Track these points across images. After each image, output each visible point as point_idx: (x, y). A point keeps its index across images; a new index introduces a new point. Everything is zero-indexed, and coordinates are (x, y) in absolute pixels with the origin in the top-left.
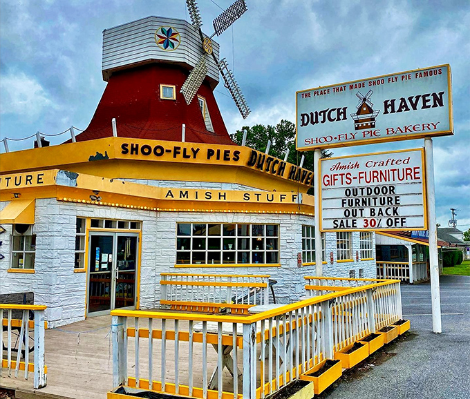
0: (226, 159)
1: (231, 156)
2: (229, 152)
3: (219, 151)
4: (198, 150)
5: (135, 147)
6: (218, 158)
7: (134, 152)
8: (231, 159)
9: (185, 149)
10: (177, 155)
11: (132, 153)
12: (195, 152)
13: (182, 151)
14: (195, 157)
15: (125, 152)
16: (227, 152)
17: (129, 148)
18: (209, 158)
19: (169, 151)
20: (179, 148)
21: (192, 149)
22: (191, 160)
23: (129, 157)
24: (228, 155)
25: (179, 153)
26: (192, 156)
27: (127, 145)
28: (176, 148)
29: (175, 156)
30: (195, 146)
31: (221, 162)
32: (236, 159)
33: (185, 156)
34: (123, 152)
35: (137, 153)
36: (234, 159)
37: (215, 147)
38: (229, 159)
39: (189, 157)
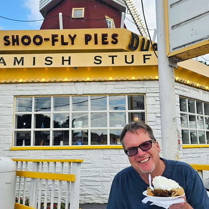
0: (105, 43)
1: (109, 39)
2: (106, 35)
3: (96, 35)
4: (75, 36)
5: (15, 38)
6: (96, 43)
7: (16, 43)
8: (110, 42)
9: (62, 37)
10: (56, 43)
11: (13, 44)
12: (73, 39)
13: (59, 38)
14: (73, 44)
15: (7, 44)
16: (104, 36)
17: (10, 39)
18: (86, 43)
19: (47, 40)
20: (57, 36)
21: (70, 36)
22: (69, 47)
23: (11, 48)
24: (106, 39)
25: (57, 40)
26: (70, 43)
27: (8, 37)
28: (54, 36)
29: (53, 44)
30: (72, 32)
31: (100, 46)
32: (115, 42)
33: (64, 44)
34: (5, 44)
35: (18, 44)
36: (113, 42)
37: (91, 32)
38: (107, 43)
39: (66, 44)
